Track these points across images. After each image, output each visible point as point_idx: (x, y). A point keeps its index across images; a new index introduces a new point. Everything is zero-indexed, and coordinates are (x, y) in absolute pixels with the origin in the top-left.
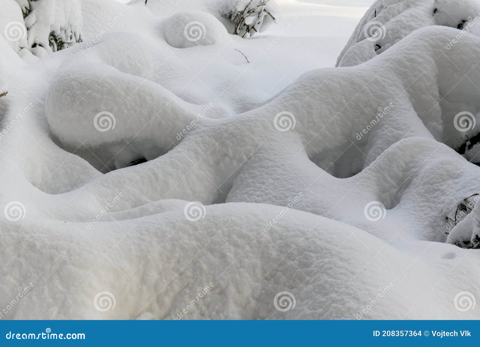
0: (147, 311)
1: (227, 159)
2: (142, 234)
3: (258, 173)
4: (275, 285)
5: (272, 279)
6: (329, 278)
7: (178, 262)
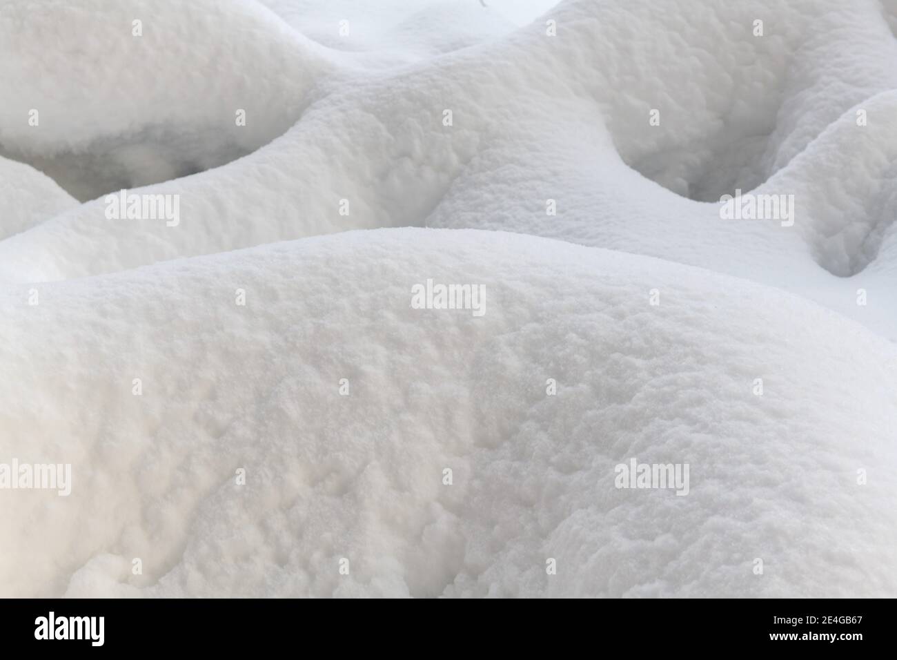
0: (110, 551)
1: (409, 165)
2: (104, 314)
3: (488, 196)
4: (516, 464)
5: (506, 444)
6: (694, 432)
7: (212, 396)
